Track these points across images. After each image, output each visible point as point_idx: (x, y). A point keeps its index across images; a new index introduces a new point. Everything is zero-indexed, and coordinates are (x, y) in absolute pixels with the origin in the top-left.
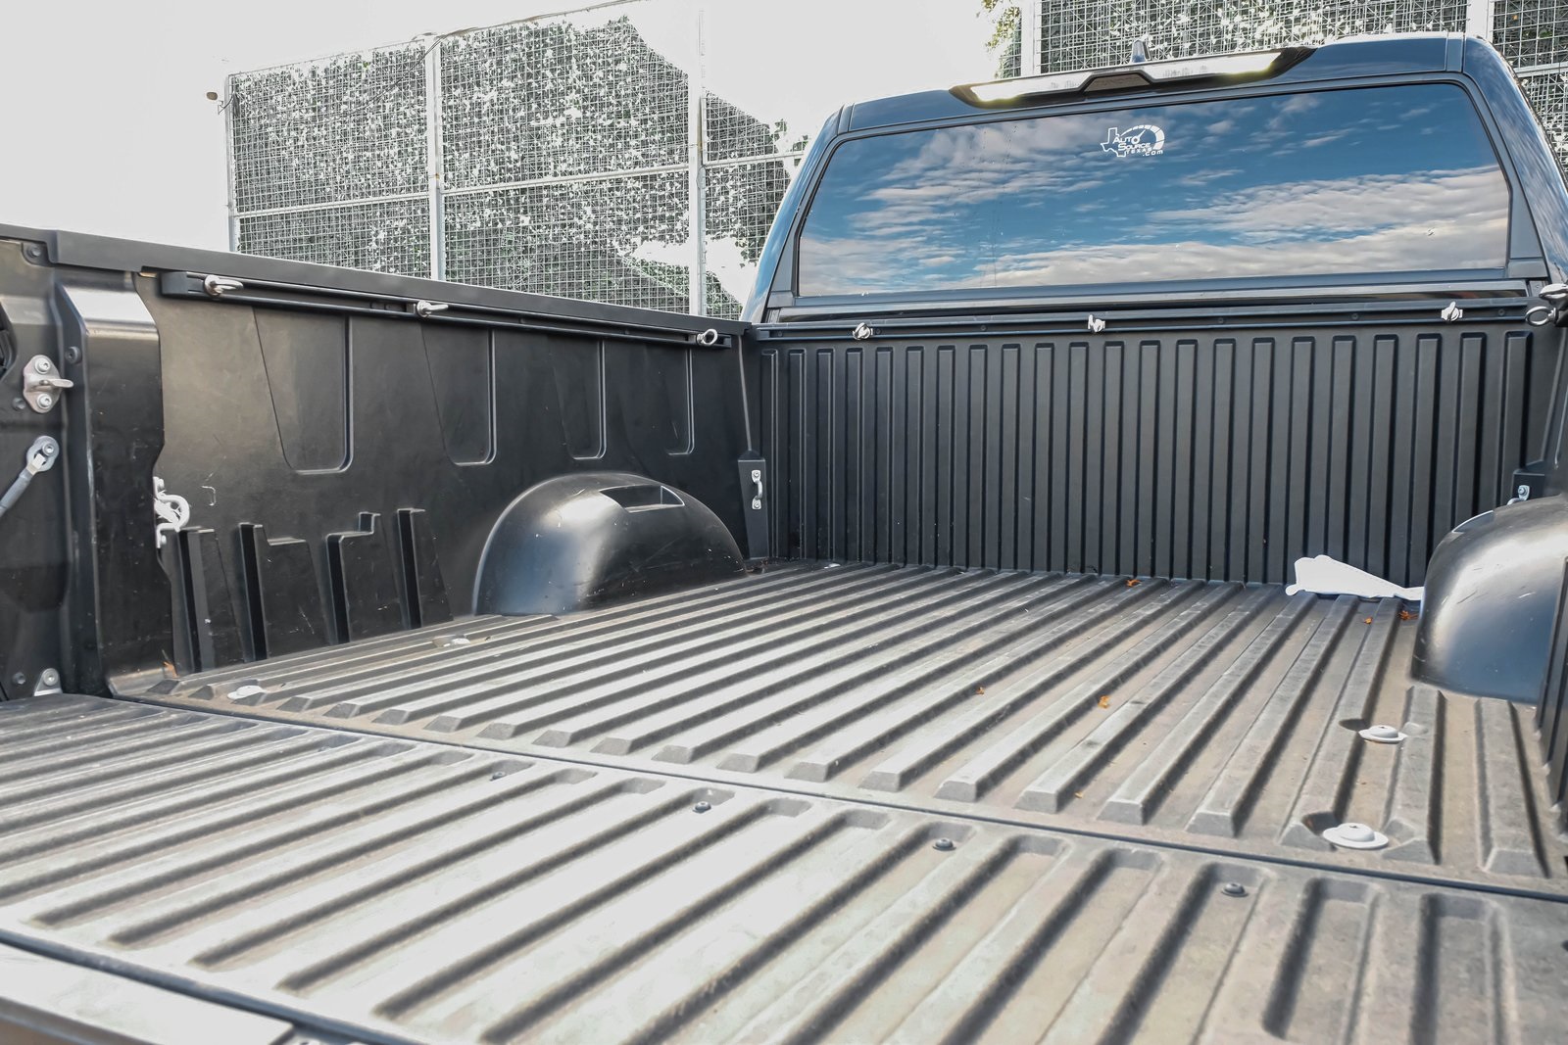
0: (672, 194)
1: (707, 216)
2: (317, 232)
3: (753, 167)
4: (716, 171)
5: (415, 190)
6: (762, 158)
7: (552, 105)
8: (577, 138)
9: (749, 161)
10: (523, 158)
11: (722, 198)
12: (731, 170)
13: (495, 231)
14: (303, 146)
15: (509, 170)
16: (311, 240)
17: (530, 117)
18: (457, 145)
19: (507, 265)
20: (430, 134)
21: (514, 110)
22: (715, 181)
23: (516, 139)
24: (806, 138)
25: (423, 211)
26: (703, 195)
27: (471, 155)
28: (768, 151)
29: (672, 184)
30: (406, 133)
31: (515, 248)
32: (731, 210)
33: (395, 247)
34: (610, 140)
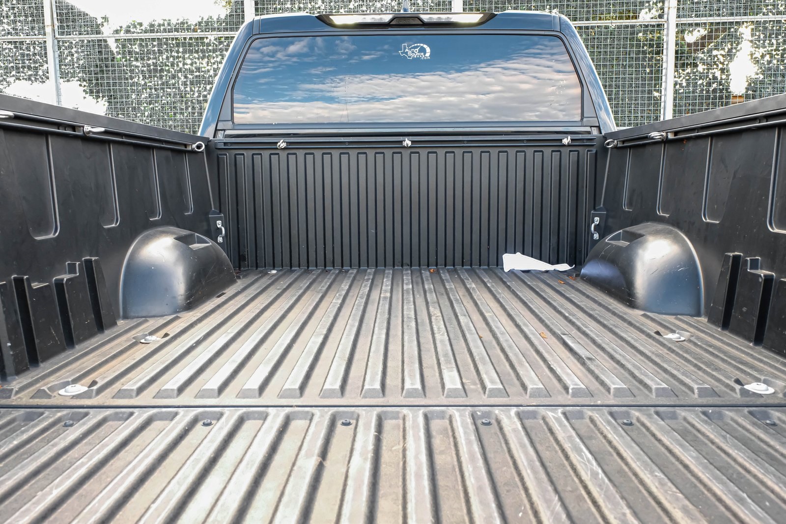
0: (35, 54)
1: (60, 68)
3: (89, 41)
4: (64, 42)
6: (94, 37)
9: (86, 38)
11: (69, 58)
22: (64, 48)
24: (121, 27)
26: (57, 56)
28: (98, 33)
29: (34, 48)
32: (76, 65)
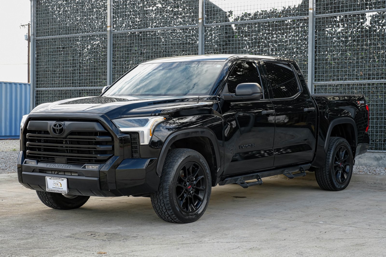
0: (193, 35)
1: (205, 43)
2: (66, 45)
3: (221, 27)
4: (208, 27)
5: (102, 31)
6: (224, 24)
7: (152, 3)
8: (160, 15)
9: (219, 24)
10: (141, 21)
11: (210, 37)
12: (213, 27)
13: (131, 46)
14: (61, 14)
15: (136, 25)
16: (64, 48)
17: (144, 6)
18: (118, 15)
19: (135, 59)
20: (108, 11)
21: (138, 4)
22: (208, 31)
23: (139, 14)
24: (238, 17)
25: (105, 38)
26: (204, 36)
27: (123, 19)
28: (226, 21)
29: (193, 32)
30: (99, 11)
31: (138, 53)
32: (213, 41)
33: (94, 51)
34: (172, 15)
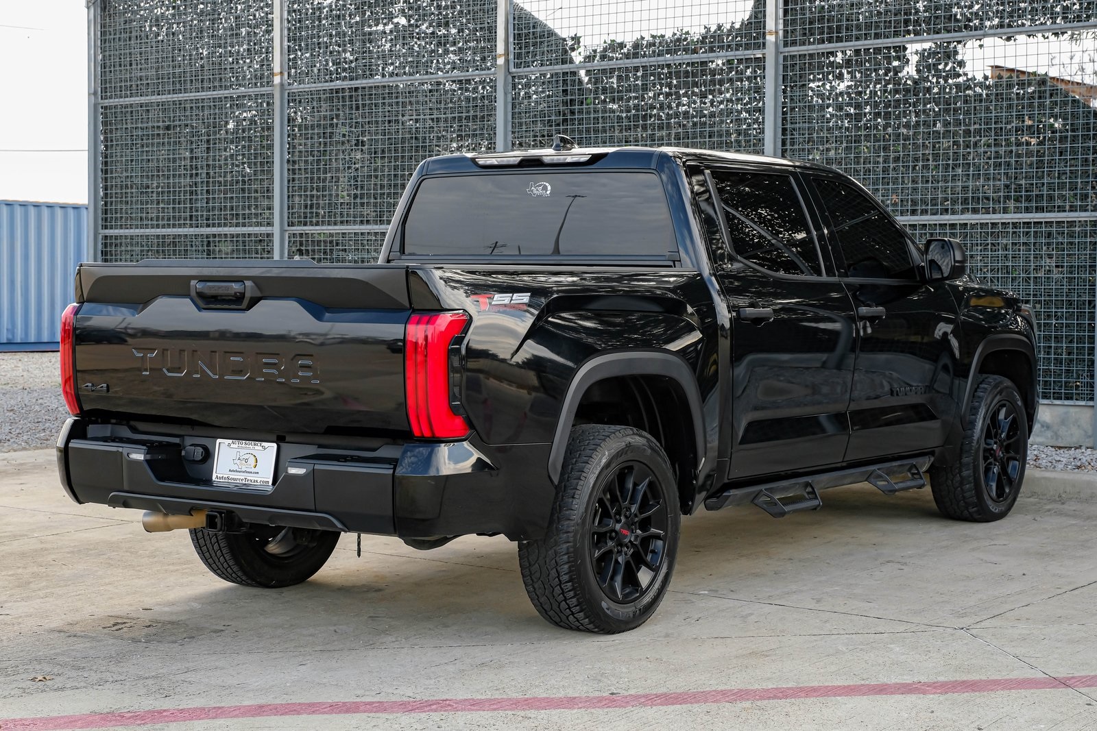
2: (174, 121)
3: (552, 76)
4: (520, 78)
5: (262, 86)
6: (559, 68)
7: (382, 14)
8: (404, 44)
9: (548, 70)
10: (357, 59)
11: (526, 102)
12: (533, 78)
13: (331, 125)
14: (162, 41)
15: (345, 70)
16: (168, 128)
17: (363, 23)
18: (300, 45)
19: (341, 156)
20: (276, 34)
21: (350, 16)
22: (520, 87)
23: (351, 42)
24: (595, 51)
25: (268, 104)
26: (510, 99)
27: (312, 55)
28: (565, 61)
29: (484, 88)
30: (255, 33)
31: (348, 141)
33: (243, 137)
34: (432, 46)
